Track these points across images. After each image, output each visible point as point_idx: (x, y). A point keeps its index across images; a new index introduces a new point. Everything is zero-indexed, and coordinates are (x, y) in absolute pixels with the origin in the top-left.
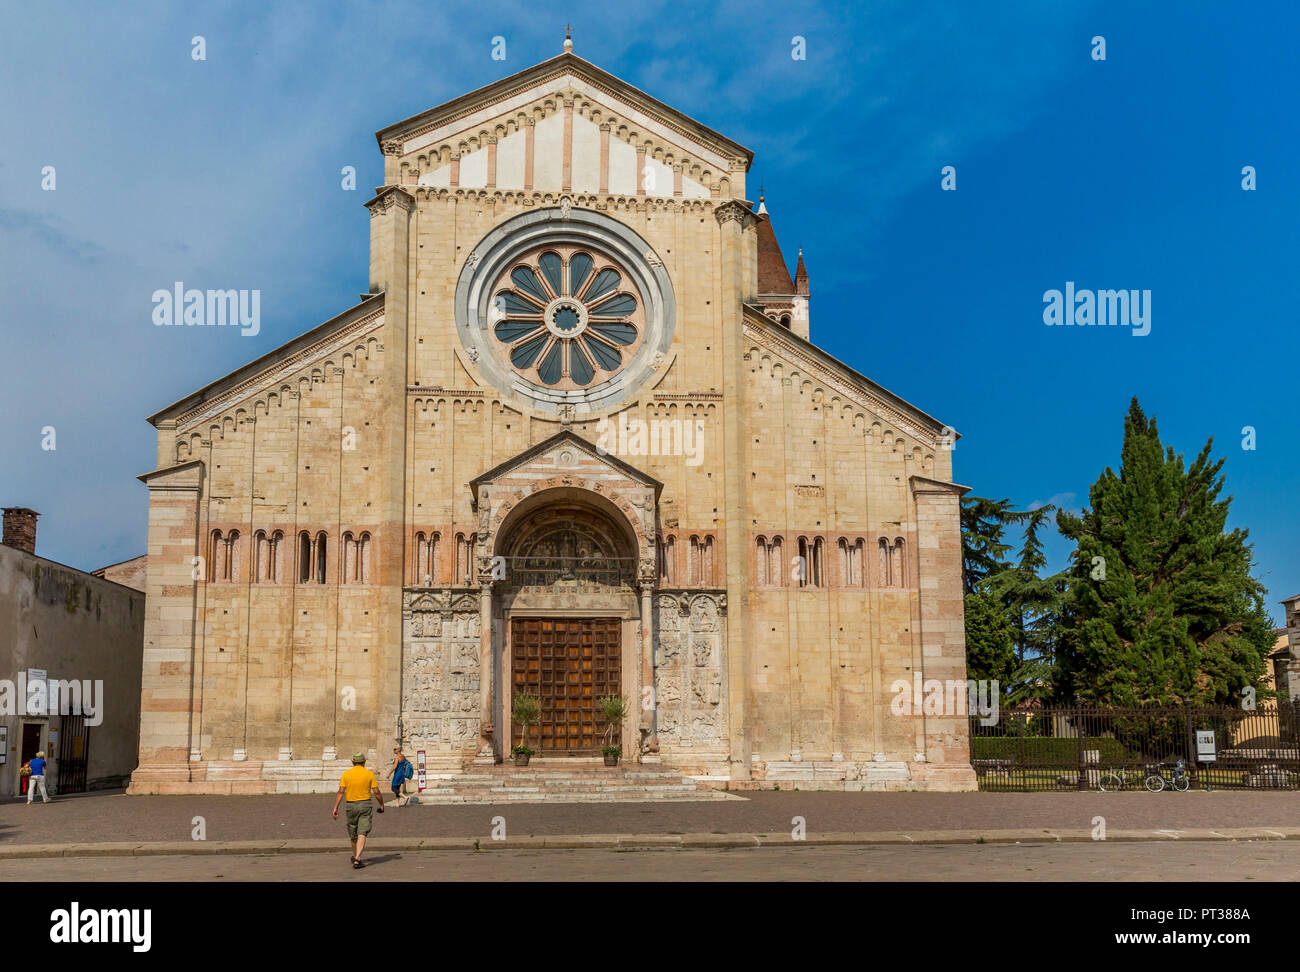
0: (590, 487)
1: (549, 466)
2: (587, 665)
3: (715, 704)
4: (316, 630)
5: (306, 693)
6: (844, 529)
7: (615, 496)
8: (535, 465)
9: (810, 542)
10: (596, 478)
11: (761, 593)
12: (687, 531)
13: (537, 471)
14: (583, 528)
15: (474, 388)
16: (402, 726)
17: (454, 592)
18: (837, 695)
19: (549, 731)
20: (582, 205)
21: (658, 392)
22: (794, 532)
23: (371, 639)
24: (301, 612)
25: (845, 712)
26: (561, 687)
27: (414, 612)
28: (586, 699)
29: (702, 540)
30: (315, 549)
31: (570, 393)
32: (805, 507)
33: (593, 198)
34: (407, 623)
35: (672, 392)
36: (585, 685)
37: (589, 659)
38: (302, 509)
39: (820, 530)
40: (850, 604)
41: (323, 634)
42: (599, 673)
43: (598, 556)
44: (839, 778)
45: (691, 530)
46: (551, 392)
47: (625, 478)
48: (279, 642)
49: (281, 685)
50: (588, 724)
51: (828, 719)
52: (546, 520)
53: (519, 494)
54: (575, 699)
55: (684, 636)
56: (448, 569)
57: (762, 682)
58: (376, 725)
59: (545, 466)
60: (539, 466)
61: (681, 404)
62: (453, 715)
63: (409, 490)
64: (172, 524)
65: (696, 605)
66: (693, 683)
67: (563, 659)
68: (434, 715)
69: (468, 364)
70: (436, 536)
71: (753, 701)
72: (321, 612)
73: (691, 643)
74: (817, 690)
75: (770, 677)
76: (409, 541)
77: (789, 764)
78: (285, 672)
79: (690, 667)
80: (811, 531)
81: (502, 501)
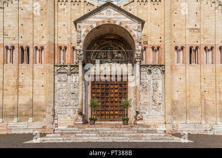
0: (118, 23)
1: (103, 16)
2: (116, 91)
3: (160, 104)
4: (26, 79)
5: (23, 100)
6: (206, 43)
7: (127, 27)
8: (97, 15)
9: (194, 48)
10: (120, 20)
11: (176, 66)
12: (150, 45)
13: (98, 18)
14: (115, 46)
16: (54, 111)
17: (72, 66)
18: (203, 101)
19: (103, 113)
22: (189, 45)
23: (44, 82)
24: (21, 73)
25: (206, 107)
26: (107, 98)
27: (58, 73)
28: (116, 102)
29: (156, 48)
30: (25, 53)
32: (192, 36)
34: (56, 77)
36: (116, 98)
37: (117, 89)
38: (20, 39)
39: (198, 44)
40: (208, 69)
41: (28, 81)
42: (120, 94)
43: (120, 55)
44: (204, 130)
45: (152, 45)
47: (130, 20)
48: (14, 83)
49: (14, 97)
50: (117, 111)
51: (199, 109)
52: (102, 42)
53: (91, 26)
54: (112, 102)
55: (150, 81)
56: (69, 59)
57: (176, 97)
58: (45, 110)
59: (101, 16)
60: (99, 16)
61: (149, 1)
62: (71, 107)
63: (56, 32)
65: (153, 70)
66: (152, 97)
67: (108, 89)
68: (65, 107)
70: (66, 48)
71: (173, 103)
72: (28, 73)
73: (152, 83)
74: (195, 99)
75: (179, 95)
76: (56, 49)
77: (186, 125)
78: (16, 93)
79: (151, 91)
80: (194, 44)
81: (85, 29)
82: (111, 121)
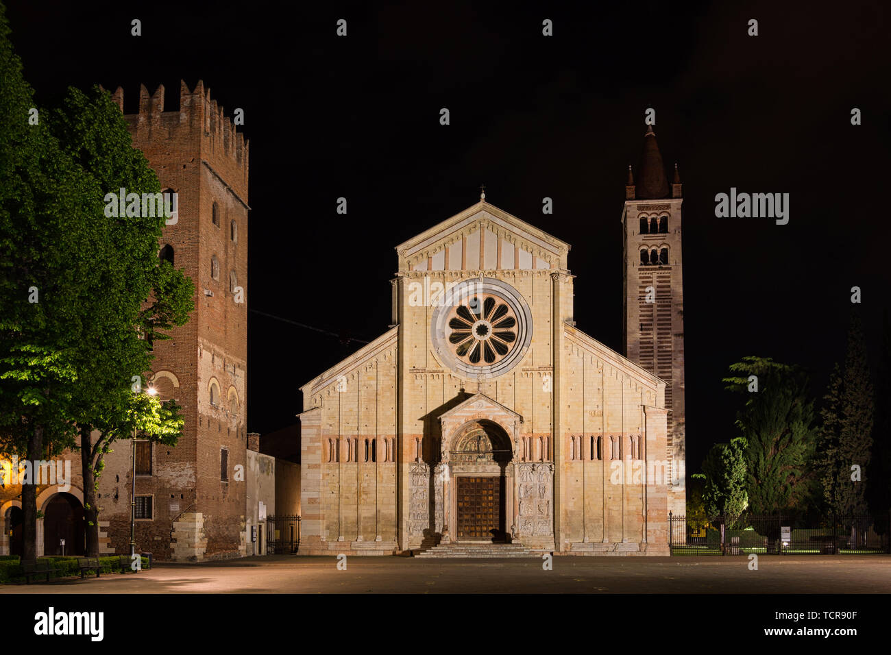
0: (491, 418)
2: (490, 498)
4: (372, 483)
5: (366, 512)
6: (612, 431)
7: (502, 422)
9: (595, 438)
10: (493, 414)
11: (572, 464)
12: (537, 434)
15: (440, 369)
18: (606, 511)
19: (473, 529)
20: (489, 276)
21: (524, 367)
22: (589, 434)
23: (395, 487)
24: (365, 475)
25: (610, 519)
26: (479, 509)
27: (414, 474)
28: (490, 514)
29: (544, 438)
30: (371, 447)
31: (484, 368)
32: (593, 421)
33: (495, 273)
34: (411, 479)
35: (532, 367)
36: (490, 508)
37: (492, 495)
38: (365, 428)
39: (601, 432)
42: (496, 502)
44: (605, 550)
45: (539, 434)
46: (475, 368)
47: (505, 413)
50: (491, 526)
51: (601, 523)
53: (459, 422)
54: (485, 514)
57: (571, 506)
59: (471, 409)
60: (467, 409)
61: (535, 373)
63: (411, 418)
64: (310, 436)
65: (540, 469)
66: (539, 506)
67: (480, 496)
68: (423, 522)
69: (437, 357)
71: (567, 514)
72: (374, 475)
74: (596, 510)
75: (575, 504)
76: (411, 442)
77: (583, 544)
79: (538, 499)
80: (597, 432)
81: (451, 427)
82: (483, 540)
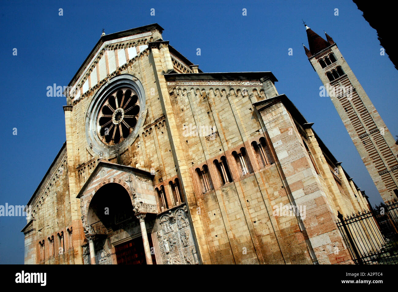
0: (112, 181)
1: (99, 179)
6: (232, 147)
7: (120, 181)
9: (219, 161)
10: (113, 176)
11: (204, 197)
12: (167, 181)
13: (95, 183)
15: (92, 158)
20: (113, 76)
21: (145, 127)
27: (86, 255)
29: (174, 182)
30: (62, 239)
32: (212, 145)
34: (85, 260)
35: (149, 124)
38: (57, 225)
45: (169, 180)
53: (92, 195)
55: (176, 233)
57: (216, 244)
59: (97, 180)
61: (153, 127)
65: (177, 215)
66: (185, 257)
69: (90, 150)
73: (179, 235)
79: (182, 248)
80: (218, 156)
81: (87, 201)
